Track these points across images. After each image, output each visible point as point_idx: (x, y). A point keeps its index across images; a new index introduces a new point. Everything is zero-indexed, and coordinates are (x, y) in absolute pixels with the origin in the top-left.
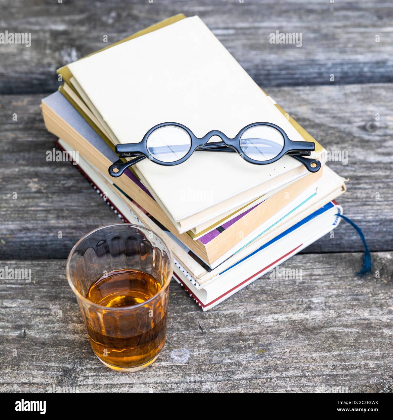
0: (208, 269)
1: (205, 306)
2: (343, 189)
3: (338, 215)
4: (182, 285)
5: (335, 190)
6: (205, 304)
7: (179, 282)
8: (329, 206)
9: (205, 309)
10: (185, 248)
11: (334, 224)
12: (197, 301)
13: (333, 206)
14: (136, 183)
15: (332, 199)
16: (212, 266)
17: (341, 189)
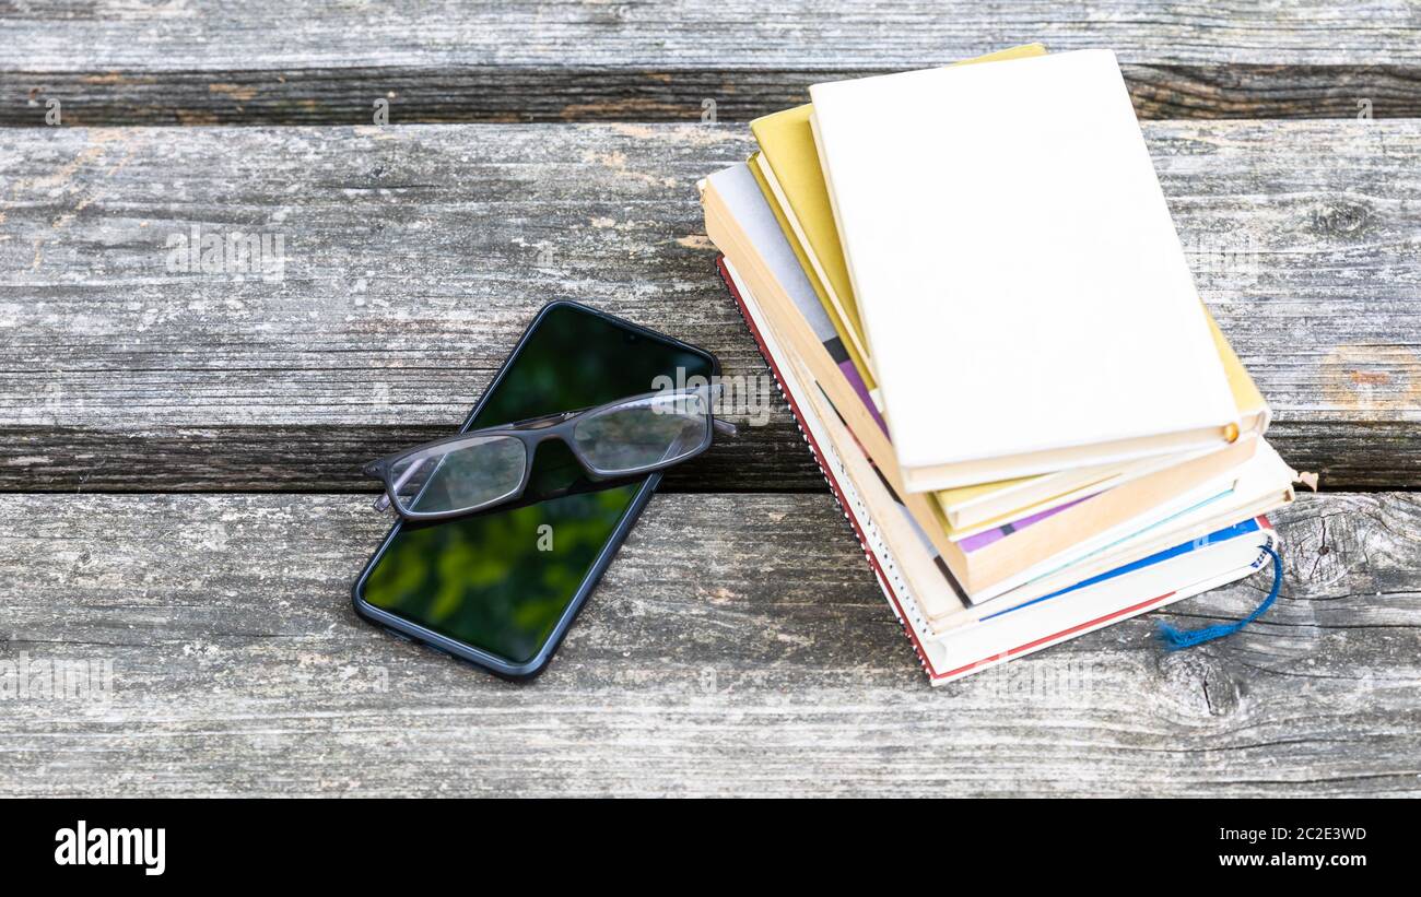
0: (966, 601)
1: (937, 677)
2: (1288, 497)
3: (1266, 549)
4: (902, 621)
5: (1268, 497)
6: (938, 672)
7: (898, 615)
8: (1249, 526)
9: (935, 682)
10: (930, 547)
11: (1254, 565)
12: (924, 663)
13: (1257, 529)
14: (859, 394)
15: (1259, 513)
16: (974, 599)
17: (1284, 496)
